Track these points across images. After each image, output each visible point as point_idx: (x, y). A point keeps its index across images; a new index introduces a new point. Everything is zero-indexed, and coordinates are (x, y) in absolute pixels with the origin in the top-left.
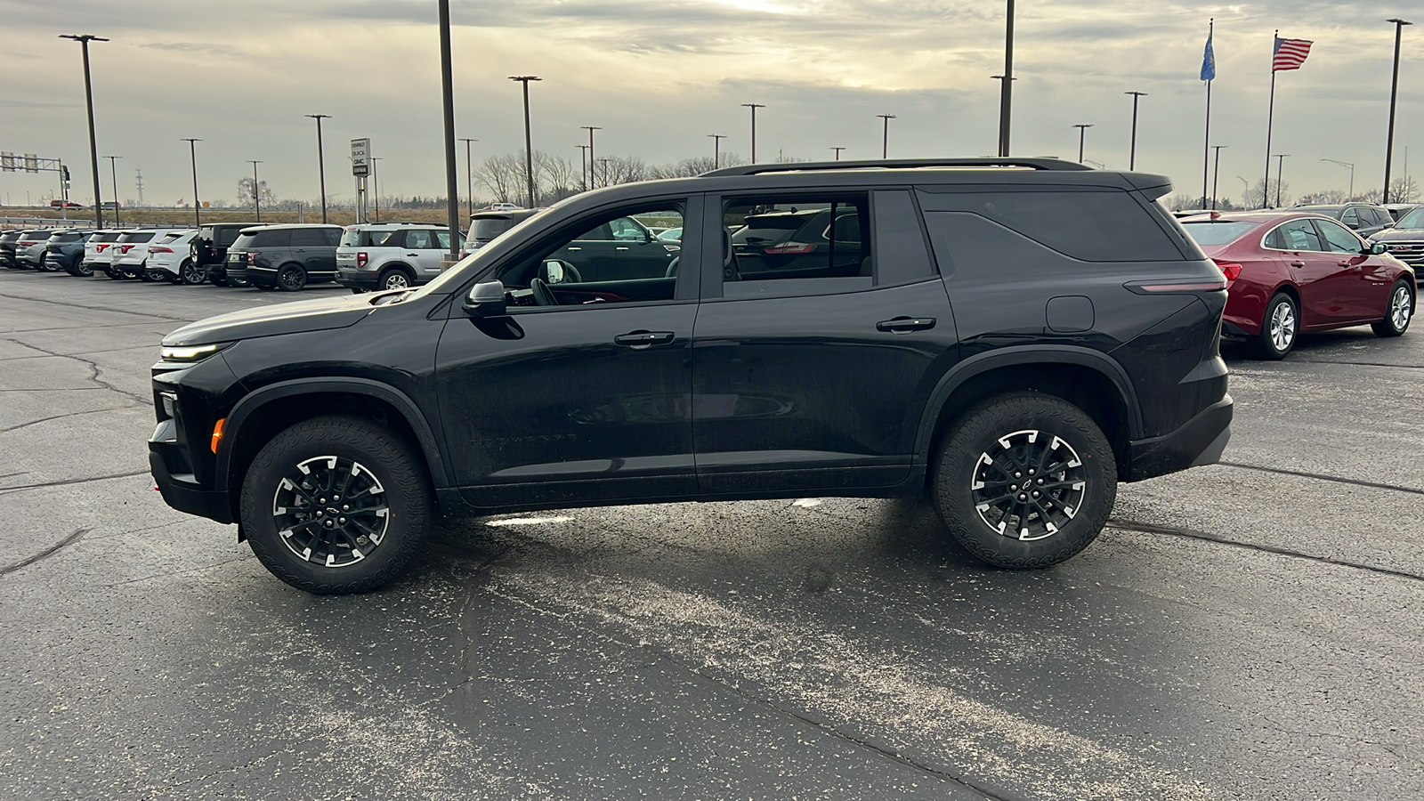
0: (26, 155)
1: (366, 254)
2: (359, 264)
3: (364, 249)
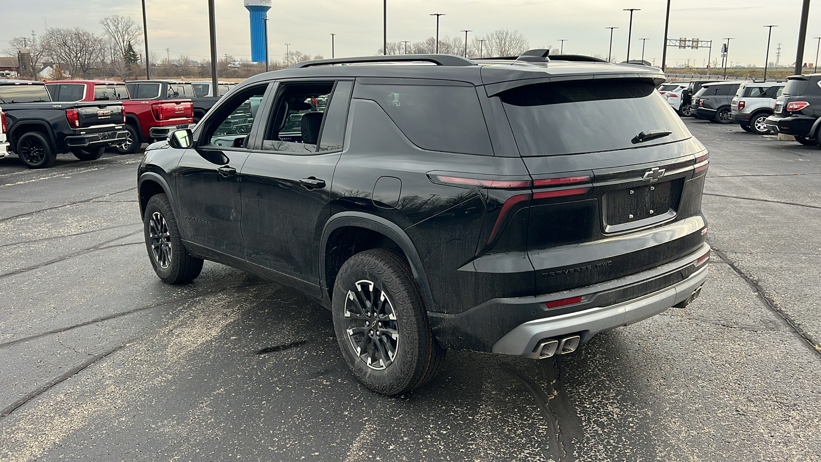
0: (693, 39)
1: (744, 102)
2: (739, 109)
3: (744, 99)
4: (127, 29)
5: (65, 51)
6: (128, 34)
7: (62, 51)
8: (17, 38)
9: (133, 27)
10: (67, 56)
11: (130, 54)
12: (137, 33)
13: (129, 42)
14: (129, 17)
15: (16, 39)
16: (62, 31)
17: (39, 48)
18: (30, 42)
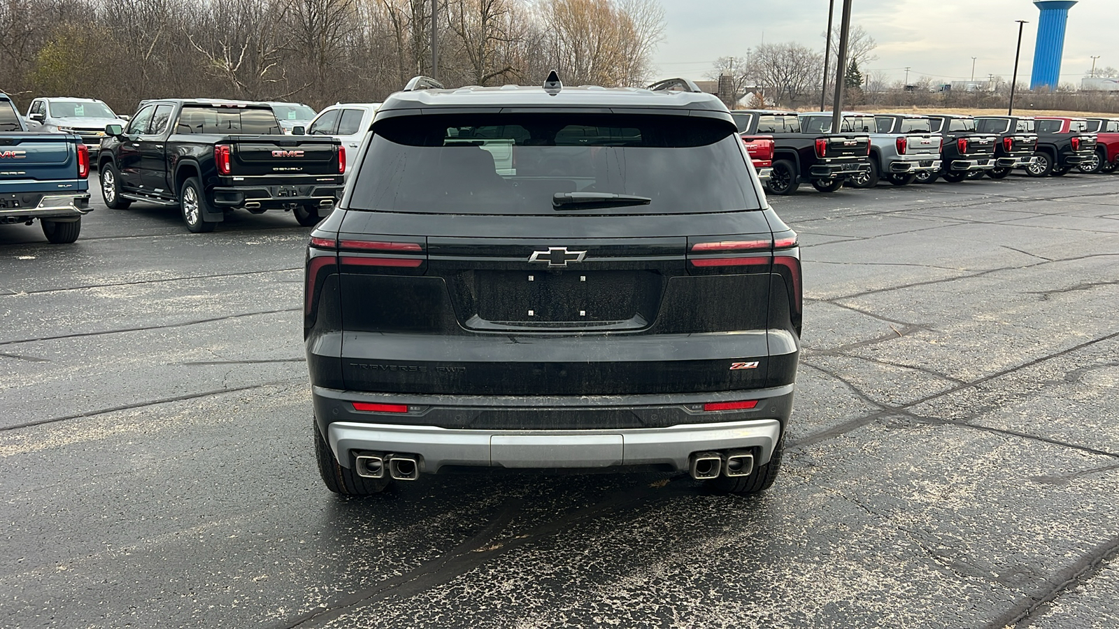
4: (856, 42)
5: (773, 73)
6: (855, 49)
7: (770, 72)
8: (722, 57)
9: (862, 40)
10: (775, 80)
11: (852, 75)
12: (867, 47)
13: (854, 59)
14: (860, 26)
15: (720, 59)
16: (774, 48)
17: (744, 69)
18: (737, 62)
